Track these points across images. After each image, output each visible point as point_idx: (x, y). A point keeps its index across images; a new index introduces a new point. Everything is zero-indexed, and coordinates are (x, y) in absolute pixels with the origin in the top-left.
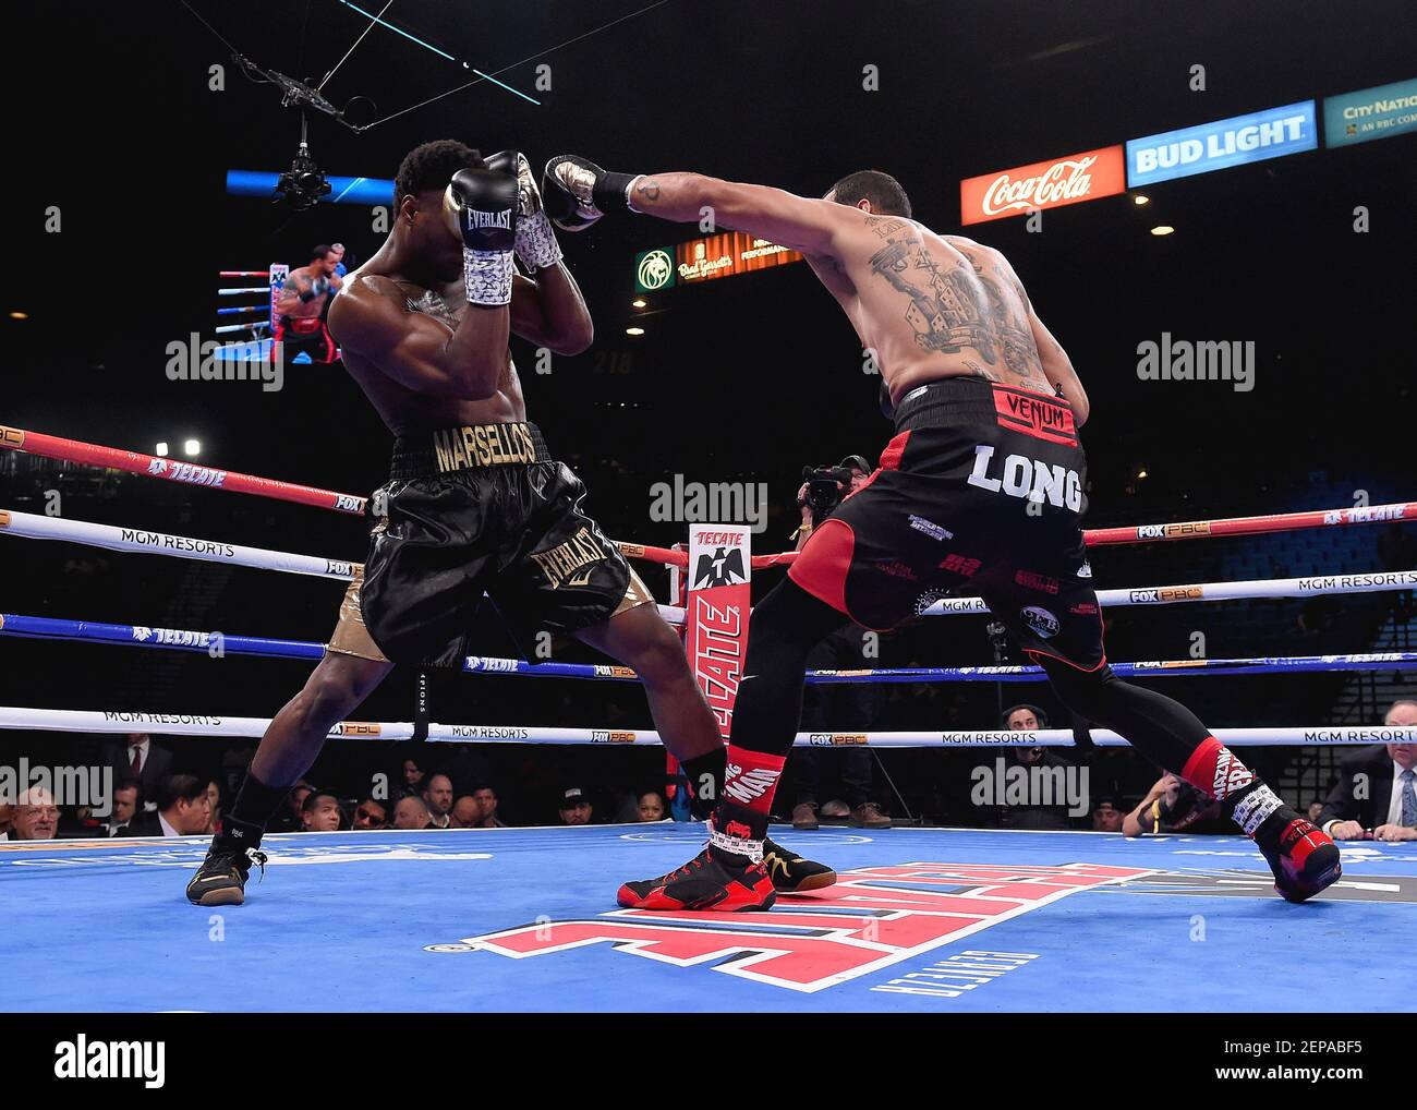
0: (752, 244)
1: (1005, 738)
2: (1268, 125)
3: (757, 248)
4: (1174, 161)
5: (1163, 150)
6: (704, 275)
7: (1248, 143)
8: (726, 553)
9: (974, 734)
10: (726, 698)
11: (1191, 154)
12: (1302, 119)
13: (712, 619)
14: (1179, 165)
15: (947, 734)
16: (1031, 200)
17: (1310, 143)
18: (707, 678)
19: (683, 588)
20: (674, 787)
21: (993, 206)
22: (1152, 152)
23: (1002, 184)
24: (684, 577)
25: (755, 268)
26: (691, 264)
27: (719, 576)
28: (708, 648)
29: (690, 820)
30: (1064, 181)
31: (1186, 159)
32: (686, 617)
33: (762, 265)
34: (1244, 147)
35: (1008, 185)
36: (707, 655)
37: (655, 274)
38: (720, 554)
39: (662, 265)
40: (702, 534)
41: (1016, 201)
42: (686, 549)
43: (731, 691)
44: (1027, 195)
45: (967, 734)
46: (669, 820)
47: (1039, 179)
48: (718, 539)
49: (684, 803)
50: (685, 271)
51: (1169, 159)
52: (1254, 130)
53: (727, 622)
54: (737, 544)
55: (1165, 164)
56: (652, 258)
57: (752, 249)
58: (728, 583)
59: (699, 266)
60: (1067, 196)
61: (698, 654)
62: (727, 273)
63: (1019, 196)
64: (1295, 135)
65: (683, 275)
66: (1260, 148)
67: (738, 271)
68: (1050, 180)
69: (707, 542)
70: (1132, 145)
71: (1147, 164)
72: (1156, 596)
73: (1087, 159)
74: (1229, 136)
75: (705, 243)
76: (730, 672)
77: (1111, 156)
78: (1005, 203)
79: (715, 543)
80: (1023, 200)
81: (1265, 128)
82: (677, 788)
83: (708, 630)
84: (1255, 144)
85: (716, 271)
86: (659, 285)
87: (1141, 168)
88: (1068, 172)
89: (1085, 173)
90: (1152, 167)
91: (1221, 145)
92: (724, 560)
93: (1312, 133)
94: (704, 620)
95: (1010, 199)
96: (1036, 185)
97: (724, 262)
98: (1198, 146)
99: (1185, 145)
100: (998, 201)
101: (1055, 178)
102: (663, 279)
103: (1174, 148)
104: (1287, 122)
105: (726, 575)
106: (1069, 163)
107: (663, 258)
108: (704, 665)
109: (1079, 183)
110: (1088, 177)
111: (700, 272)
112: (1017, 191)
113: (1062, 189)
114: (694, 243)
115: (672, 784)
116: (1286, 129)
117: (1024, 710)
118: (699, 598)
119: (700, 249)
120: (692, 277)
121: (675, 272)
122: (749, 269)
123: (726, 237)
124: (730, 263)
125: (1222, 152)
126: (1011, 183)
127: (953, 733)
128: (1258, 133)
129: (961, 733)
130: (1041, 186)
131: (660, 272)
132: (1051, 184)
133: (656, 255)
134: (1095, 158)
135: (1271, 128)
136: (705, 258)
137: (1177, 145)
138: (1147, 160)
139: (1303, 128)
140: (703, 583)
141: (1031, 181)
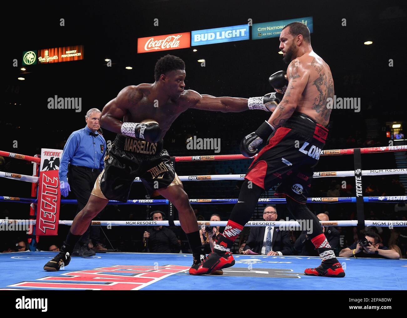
0: (65, 52)
1: (147, 223)
2: (235, 30)
3: (67, 54)
4: (206, 39)
5: (203, 35)
6: (47, 61)
7: (229, 36)
8: (54, 159)
9: (136, 222)
10: (52, 209)
11: (211, 37)
12: (245, 30)
13: (48, 181)
14: (207, 40)
15: (128, 222)
16: (160, 47)
17: (247, 38)
18: (45, 202)
19: (38, 170)
20: (31, 239)
21: (148, 48)
22: (199, 36)
23: (151, 41)
24: (38, 166)
25: (66, 61)
26: (43, 57)
27: (51, 166)
28: (46, 192)
29: (36, 251)
30: (171, 42)
31: (209, 39)
32: (39, 181)
33: (69, 60)
34: (227, 37)
35: (153, 42)
36: (45, 194)
37: (30, 59)
38: (52, 159)
39: (32, 57)
40: (46, 152)
41: (155, 47)
42: (40, 157)
43: (54, 206)
44: (159, 45)
45: (134, 222)
46: (28, 251)
47: (163, 40)
48: (51, 154)
49: (34, 245)
50: (40, 59)
51: (204, 38)
52: (231, 32)
53: (53, 183)
54: (58, 156)
55: (203, 39)
56: (29, 54)
57: (65, 54)
58: (54, 169)
59: (46, 58)
60: (172, 47)
61: (42, 193)
62: (56, 61)
63: (156, 45)
64: (243, 34)
65: (40, 61)
66: (232, 38)
67: (60, 61)
68: (167, 41)
69: (47, 155)
70: (193, 33)
71: (198, 39)
72: (197, 178)
73: (179, 35)
74: (223, 33)
75: (48, 50)
76: (53, 200)
77: (186, 35)
78: (152, 47)
79: (50, 155)
80: (158, 47)
81: (234, 31)
82: (32, 240)
83: (46, 185)
84: (231, 36)
85: (52, 61)
86: (31, 64)
87: (196, 40)
88: (173, 39)
89: (178, 40)
90: (199, 40)
91: (221, 35)
92: (53, 162)
93: (248, 34)
94: (45, 181)
95: (154, 46)
96: (162, 42)
97: (55, 58)
98: (213, 35)
99: (210, 34)
100: (150, 46)
101: (168, 41)
102: (33, 61)
103: (206, 35)
104: (241, 30)
105: (54, 166)
106: (174, 36)
107: (33, 54)
108: (44, 197)
109: (175, 43)
110: (178, 42)
111: (46, 60)
112: (156, 44)
113: (171, 44)
114: (44, 50)
115: (31, 238)
116: (240, 32)
117: (159, 213)
118: (43, 174)
119: (46, 52)
120: (43, 62)
121: (37, 60)
122: (64, 61)
123: (56, 49)
124: (57, 58)
125: (220, 38)
126: (154, 40)
127: (130, 221)
128: (232, 33)
129: (132, 221)
130: (164, 43)
131: (32, 59)
132: (167, 43)
133: (30, 53)
134: (181, 36)
135: (236, 32)
136: (48, 55)
137: (207, 34)
138: (198, 38)
139: (245, 32)
140: (45, 169)
141: (161, 41)
